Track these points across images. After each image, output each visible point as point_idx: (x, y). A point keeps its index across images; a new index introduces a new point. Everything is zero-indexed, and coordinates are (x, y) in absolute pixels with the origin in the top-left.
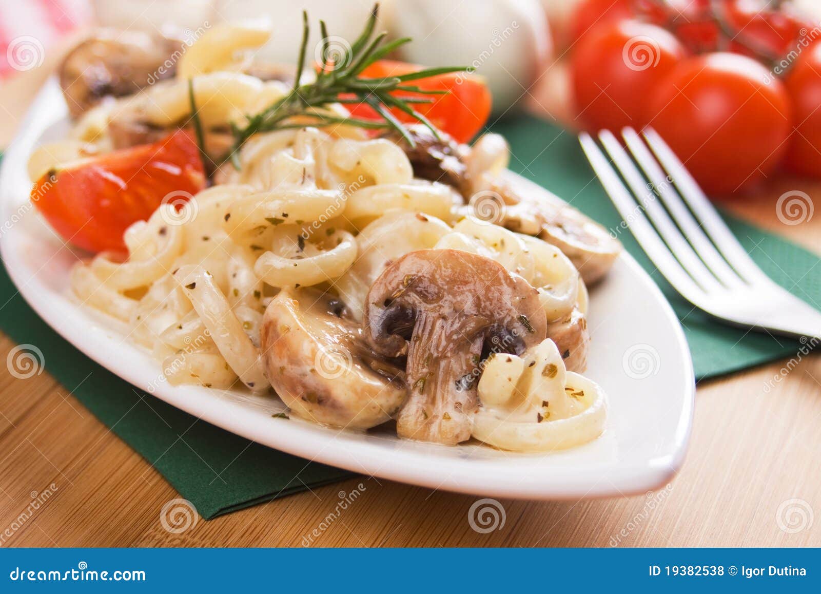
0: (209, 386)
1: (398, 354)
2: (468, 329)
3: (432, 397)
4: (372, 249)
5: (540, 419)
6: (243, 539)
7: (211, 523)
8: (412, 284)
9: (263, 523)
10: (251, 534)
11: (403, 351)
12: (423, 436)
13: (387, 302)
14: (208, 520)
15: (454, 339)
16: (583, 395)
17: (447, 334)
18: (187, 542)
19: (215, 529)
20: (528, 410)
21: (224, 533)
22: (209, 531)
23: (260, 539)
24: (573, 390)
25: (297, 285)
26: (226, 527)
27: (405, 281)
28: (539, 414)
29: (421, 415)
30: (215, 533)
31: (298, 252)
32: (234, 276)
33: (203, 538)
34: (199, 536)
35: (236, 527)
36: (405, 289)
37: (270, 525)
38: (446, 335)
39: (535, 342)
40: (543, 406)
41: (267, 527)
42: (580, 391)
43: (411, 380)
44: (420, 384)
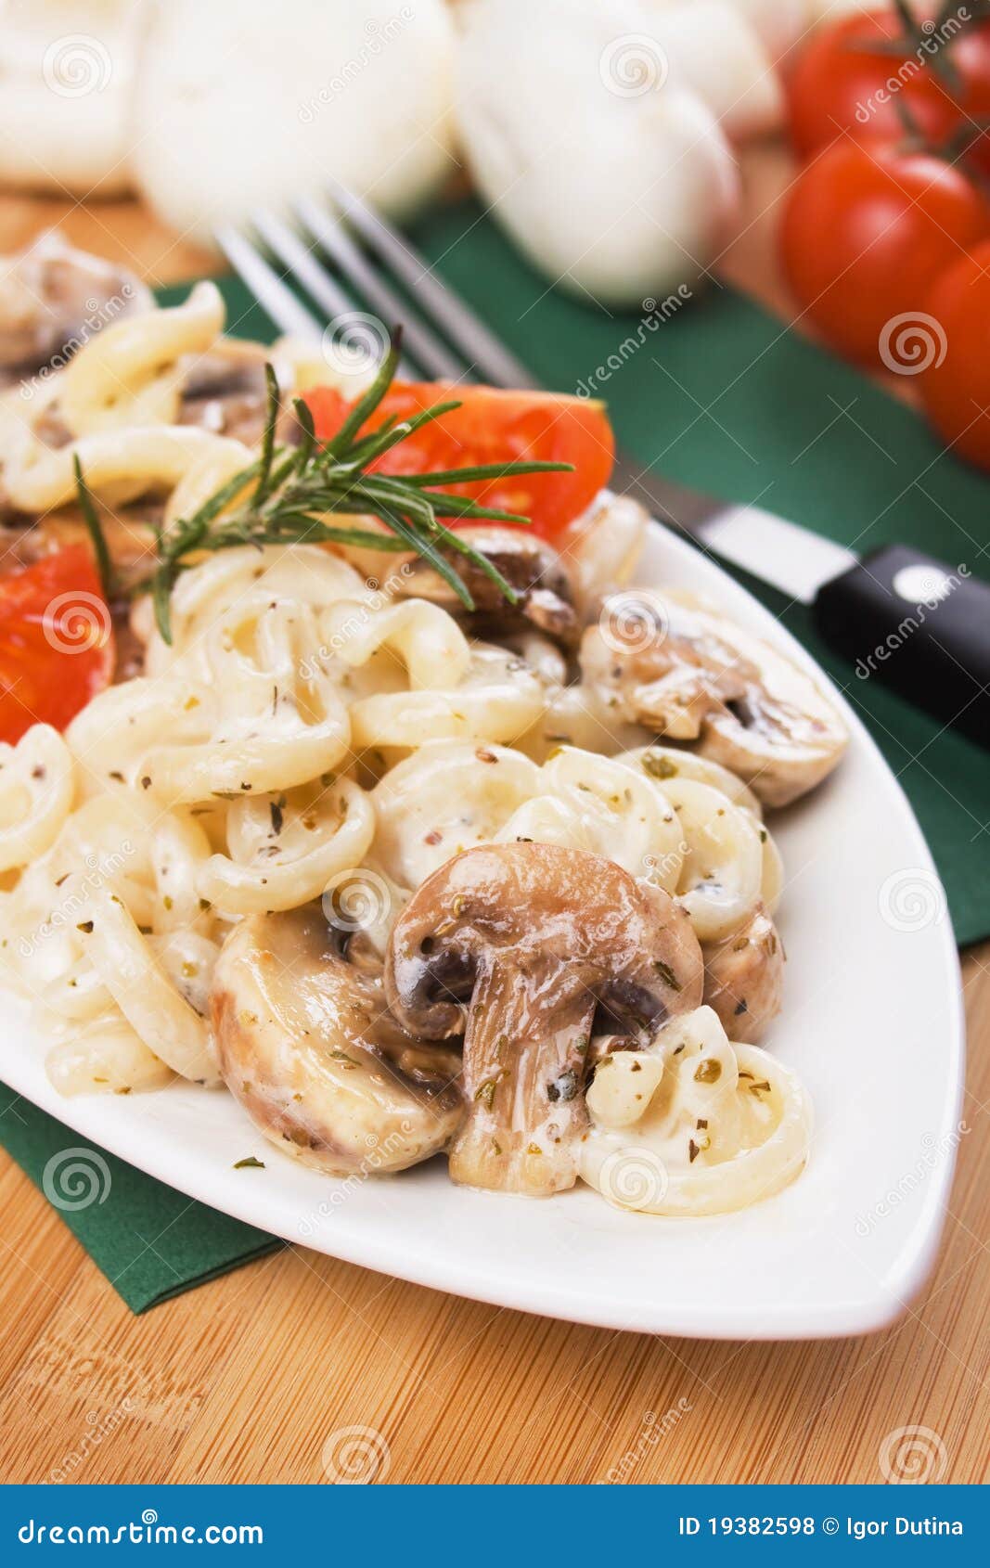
0: (126, 1091)
1: (448, 1034)
2: (567, 990)
3: (508, 1114)
4: (402, 814)
5: (694, 1151)
6: (198, 1355)
7: (144, 1320)
8: (470, 911)
9: (233, 1314)
10: (211, 1342)
11: (457, 1029)
12: (494, 1180)
13: (427, 945)
14: (138, 1314)
15: (543, 1009)
16: (769, 1089)
17: (532, 1000)
18: (103, 1366)
19: (152, 1333)
20: (673, 1133)
21: (165, 1344)
22: (141, 1337)
23: (226, 1354)
24: (752, 1078)
25: (269, 912)
26: (169, 1328)
27: (455, 907)
28: (692, 1142)
29: (490, 1149)
30: (150, 1343)
31: (270, 836)
32: (164, 872)
33: (130, 1355)
34: (123, 1352)
35: (187, 1327)
36: (454, 921)
37: (244, 1321)
38: (529, 1001)
39: (683, 1006)
40: (698, 1128)
41: (239, 1324)
42: (764, 1082)
43: (470, 1089)
44: (486, 1095)
